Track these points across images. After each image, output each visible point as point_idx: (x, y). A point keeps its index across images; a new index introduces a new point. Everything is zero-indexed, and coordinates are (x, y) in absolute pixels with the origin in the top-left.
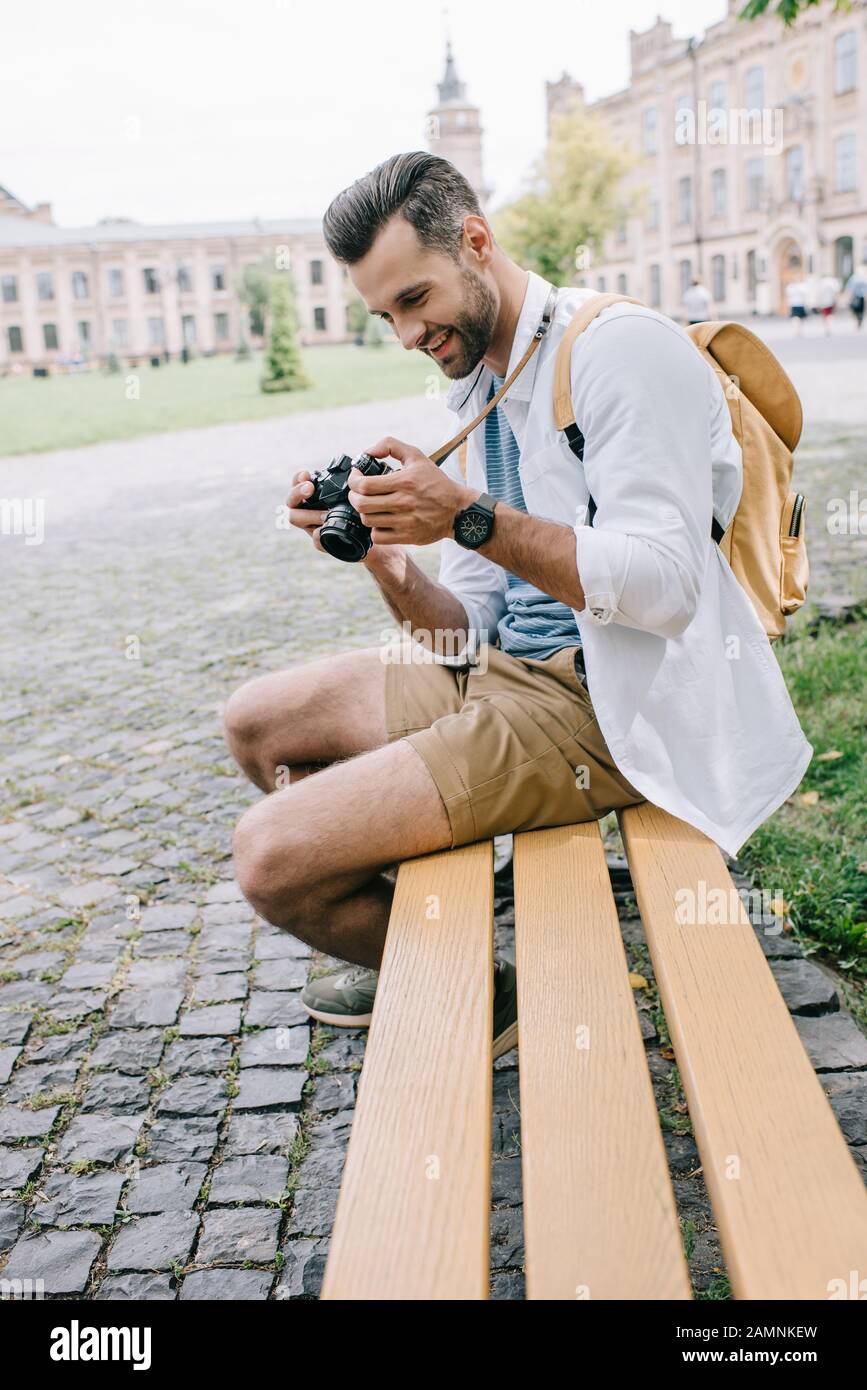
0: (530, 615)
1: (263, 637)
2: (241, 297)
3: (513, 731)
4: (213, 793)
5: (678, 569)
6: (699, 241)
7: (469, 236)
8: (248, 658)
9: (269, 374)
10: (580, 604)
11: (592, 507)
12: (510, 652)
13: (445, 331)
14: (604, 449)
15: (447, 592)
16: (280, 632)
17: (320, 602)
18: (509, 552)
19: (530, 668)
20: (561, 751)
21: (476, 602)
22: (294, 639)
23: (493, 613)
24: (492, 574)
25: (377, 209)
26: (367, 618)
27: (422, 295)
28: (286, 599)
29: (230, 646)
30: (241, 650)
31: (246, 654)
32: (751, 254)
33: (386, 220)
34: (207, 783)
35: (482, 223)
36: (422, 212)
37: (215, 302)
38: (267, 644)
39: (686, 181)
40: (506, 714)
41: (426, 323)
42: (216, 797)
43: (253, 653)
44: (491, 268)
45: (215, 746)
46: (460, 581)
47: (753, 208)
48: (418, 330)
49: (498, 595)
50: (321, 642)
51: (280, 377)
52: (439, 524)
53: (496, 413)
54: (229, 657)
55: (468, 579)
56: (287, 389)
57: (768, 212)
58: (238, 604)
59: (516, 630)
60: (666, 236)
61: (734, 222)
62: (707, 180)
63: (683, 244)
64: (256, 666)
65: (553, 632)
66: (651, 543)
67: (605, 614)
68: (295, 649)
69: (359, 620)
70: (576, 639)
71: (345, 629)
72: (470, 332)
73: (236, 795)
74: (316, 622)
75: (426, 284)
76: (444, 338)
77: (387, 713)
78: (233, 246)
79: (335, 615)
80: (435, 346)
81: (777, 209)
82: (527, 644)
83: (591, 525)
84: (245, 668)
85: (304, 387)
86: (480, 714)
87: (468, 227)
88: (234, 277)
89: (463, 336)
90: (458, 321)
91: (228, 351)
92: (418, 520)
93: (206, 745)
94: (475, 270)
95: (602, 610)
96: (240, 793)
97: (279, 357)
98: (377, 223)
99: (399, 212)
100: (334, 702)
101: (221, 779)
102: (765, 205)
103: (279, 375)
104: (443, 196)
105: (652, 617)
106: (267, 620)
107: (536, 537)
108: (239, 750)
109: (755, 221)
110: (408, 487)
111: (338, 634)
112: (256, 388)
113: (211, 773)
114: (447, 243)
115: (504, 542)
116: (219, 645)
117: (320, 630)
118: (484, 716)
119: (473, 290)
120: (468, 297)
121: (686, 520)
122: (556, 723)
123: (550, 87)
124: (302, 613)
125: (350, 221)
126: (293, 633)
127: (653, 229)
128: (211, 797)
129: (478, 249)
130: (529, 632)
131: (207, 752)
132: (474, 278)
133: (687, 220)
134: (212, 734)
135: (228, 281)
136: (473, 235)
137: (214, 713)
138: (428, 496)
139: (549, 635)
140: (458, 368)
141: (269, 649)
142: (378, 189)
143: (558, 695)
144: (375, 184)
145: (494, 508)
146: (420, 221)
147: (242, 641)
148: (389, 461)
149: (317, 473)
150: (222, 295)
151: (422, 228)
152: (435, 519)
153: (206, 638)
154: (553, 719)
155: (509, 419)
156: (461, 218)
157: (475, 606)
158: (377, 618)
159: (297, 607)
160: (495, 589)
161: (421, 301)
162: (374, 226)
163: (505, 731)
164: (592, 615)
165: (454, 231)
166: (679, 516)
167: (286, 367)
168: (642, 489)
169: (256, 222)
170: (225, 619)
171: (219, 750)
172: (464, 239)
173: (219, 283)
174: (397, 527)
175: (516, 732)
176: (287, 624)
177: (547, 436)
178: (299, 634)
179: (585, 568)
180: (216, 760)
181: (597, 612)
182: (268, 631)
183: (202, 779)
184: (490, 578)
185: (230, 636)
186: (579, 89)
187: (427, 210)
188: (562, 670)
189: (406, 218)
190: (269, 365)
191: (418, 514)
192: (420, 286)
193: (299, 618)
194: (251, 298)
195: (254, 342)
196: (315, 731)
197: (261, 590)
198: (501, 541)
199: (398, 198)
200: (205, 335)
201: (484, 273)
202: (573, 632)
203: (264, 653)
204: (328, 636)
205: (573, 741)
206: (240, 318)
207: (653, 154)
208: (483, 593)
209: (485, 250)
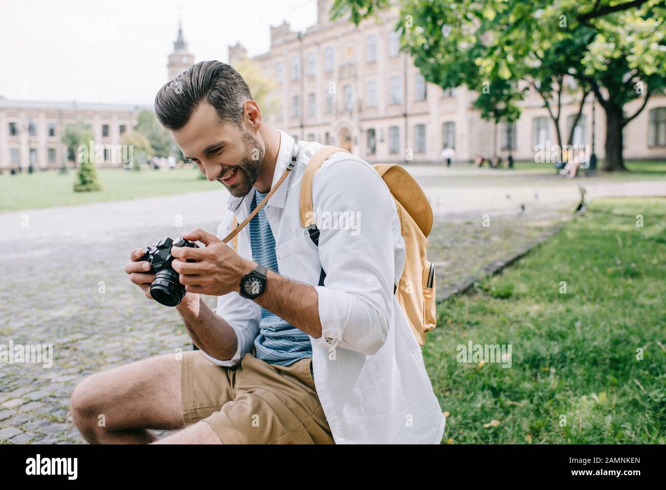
0: (277, 338)
1: (79, 332)
2: (64, 141)
3: (275, 415)
4: (50, 434)
5: (379, 315)
6: (302, 126)
7: (247, 112)
8: (69, 345)
9: (79, 181)
10: (318, 334)
11: (323, 275)
12: (265, 360)
13: (233, 169)
14: (331, 240)
15: (224, 321)
16: (89, 329)
17: (112, 311)
18: (275, 302)
19: (279, 371)
20: (305, 426)
21: (241, 326)
22: (98, 333)
23: (251, 332)
24: (251, 309)
25: (192, 97)
26: (140, 321)
27: (220, 148)
28: (92, 308)
29: (59, 337)
30: (66, 340)
31: (69, 342)
32: (327, 135)
33: (197, 104)
34: (45, 428)
35: (254, 104)
36: (220, 99)
37: (49, 142)
38: (80, 336)
39: (296, 98)
40: (269, 402)
41: (222, 165)
42: (51, 438)
43: (73, 342)
44: (260, 132)
45: (50, 402)
46: (231, 313)
47: (328, 113)
48: (218, 169)
49: (255, 322)
50: (115, 335)
51: (85, 183)
52: (229, 282)
53: (258, 216)
54: (58, 344)
55: (236, 312)
56: (88, 190)
57: (336, 115)
58: (63, 313)
59: (267, 347)
60: (286, 123)
61: (319, 119)
62: (306, 98)
63: (294, 128)
64: (75, 350)
65: (293, 349)
66: (363, 298)
67: (333, 341)
68: (99, 339)
69: (136, 322)
70: (309, 353)
71: (128, 328)
72: (248, 169)
73: (65, 435)
74: (110, 323)
75: (223, 143)
76: (232, 173)
77: (183, 397)
78: (61, 114)
79: (121, 319)
80: (227, 177)
81: (339, 114)
82: (277, 356)
83: (323, 285)
84: (68, 351)
85: (97, 189)
86: (253, 403)
87: (247, 107)
88: (60, 131)
89: (244, 173)
90: (242, 163)
91: (55, 169)
92: (216, 280)
93: (44, 402)
94: (251, 133)
95: (332, 339)
96: (68, 434)
97: (85, 173)
98: (192, 106)
99: (206, 98)
100: (148, 391)
101: (55, 425)
102: (334, 112)
103: (84, 182)
104: (232, 89)
105: (361, 344)
106: (81, 322)
107: (292, 294)
108: (81, 422)
109: (328, 119)
110: (212, 258)
111: (124, 331)
112: (71, 189)
113: (48, 421)
114: (235, 117)
115: (272, 295)
116: (52, 337)
117: (113, 328)
118: (256, 404)
119: (250, 145)
120: (248, 149)
121: (382, 284)
122: (300, 408)
123: (230, 48)
124: (102, 318)
125: (174, 103)
126: (97, 330)
127: (279, 120)
128: (49, 437)
129: (252, 120)
130: (277, 349)
131: (45, 406)
132: (250, 138)
133: (295, 117)
134: (48, 394)
135: (57, 132)
136: (249, 112)
137: (50, 380)
138: (225, 265)
139: (290, 351)
140: (239, 191)
141: (83, 339)
142: (192, 84)
143: (301, 389)
144: (190, 80)
145: (266, 273)
146: (218, 105)
147: (66, 334)
148: (198, 243)
149: (149, 248)
150: (53, 139)
151: (220, 108)
152: (227, 280)
153: (44, 332)
154: (298, 405)
155: (268, 217)
156: (243, 101)
157: (240, 329)
158: (146, 321)
159: (98, 314)
160: (252, 317)
161: (219, 152)
162: (190, 107)
163: (270, 415)
164: (326, 342)
165: (238, 110)
166: (379, 282)
167: (88, 178)
168: (355, 265)
169: (74, 103)
170: (55, 320)
171: (53, 405)
172: (245, 115)
173: (52, 133)
174: (203, 285)
175: (277, 415)
176: (93, 324)
177: (297, 230)
178: (100, 330)
179: (324, 314)
180: (51, 412)
181: (329, 340)
182: (82, 328)
183: (43, 425)
184: (249, 311)
185: (58, 331)
186: (245, 51)
187: (223, 98)
188: (303, 374)
189: (210, 102)
190: (79, 177)
191: (216, 276)
192: (220, 144)
193: (100, 321)
194: (69, 141)
195: (69, 164)
196: (134, 410)
197: (76, 303)
198: (270, 295)
199: (205, 90)
200: (42, 159)
201: (256, 134)
202: (308, 349)
203: (80, 342)
204: (118, 331)
205: (311, 419)
206: (62, 151)
207: (281, 84)
208: (246, 320)
209: (257, 120)
